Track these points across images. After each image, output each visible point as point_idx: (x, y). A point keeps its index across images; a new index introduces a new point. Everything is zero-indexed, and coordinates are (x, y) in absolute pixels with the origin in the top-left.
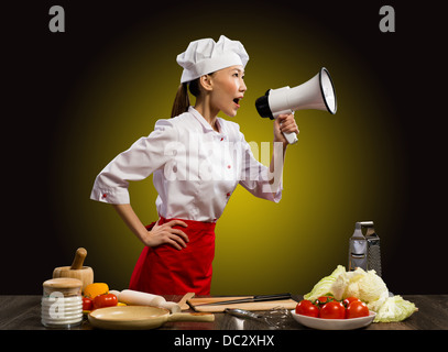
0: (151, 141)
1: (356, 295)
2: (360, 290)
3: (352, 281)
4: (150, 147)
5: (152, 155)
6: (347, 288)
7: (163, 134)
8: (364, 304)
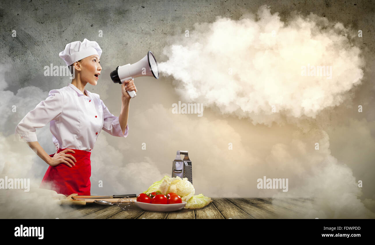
0: (47, 102)
1: (175, 192)
2: (178, 189)
3: (173, 183)
4: (47, 106)
5: (48, 111)
6: (169, 188)
7: (54, 98)
8: (179, 197)
